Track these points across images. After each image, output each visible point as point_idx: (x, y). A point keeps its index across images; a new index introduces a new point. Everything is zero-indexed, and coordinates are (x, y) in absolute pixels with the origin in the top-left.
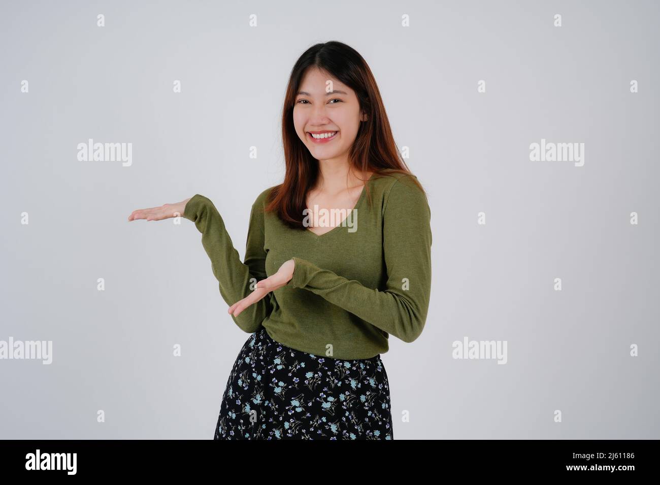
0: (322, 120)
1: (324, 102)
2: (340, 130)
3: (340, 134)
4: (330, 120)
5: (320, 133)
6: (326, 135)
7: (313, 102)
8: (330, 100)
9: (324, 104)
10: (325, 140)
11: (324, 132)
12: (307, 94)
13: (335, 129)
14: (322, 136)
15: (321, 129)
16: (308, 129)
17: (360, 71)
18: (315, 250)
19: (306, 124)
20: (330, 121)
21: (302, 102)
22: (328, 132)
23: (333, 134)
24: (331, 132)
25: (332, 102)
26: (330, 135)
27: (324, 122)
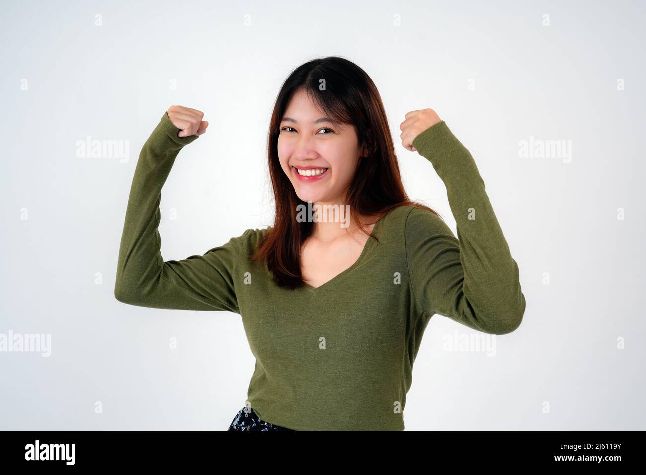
0: (308, 153)
1: (312, 132)
2: (331, 166)
3: (331, 172)
4: (318, 154)
5: (306, 169)
6: (313, 173)
7: (300, 131)
8: (320, 129)
9: (312, 134)
10: (313, 179)
11: (311, 168)
12: (293, 121)
13: (325, 166)
14: (308, 173)
15: (307, 164)
16: (293, 163)
17: (361, 95)
18: (309, 306)
19: (290, 157)
20: (318, 156)
21: (288, 129)
22: (315, 168)
23: (322, 171)
24: (320, 169)
25: (323, 131)
26: (318, 172)
27: (311, 156)
